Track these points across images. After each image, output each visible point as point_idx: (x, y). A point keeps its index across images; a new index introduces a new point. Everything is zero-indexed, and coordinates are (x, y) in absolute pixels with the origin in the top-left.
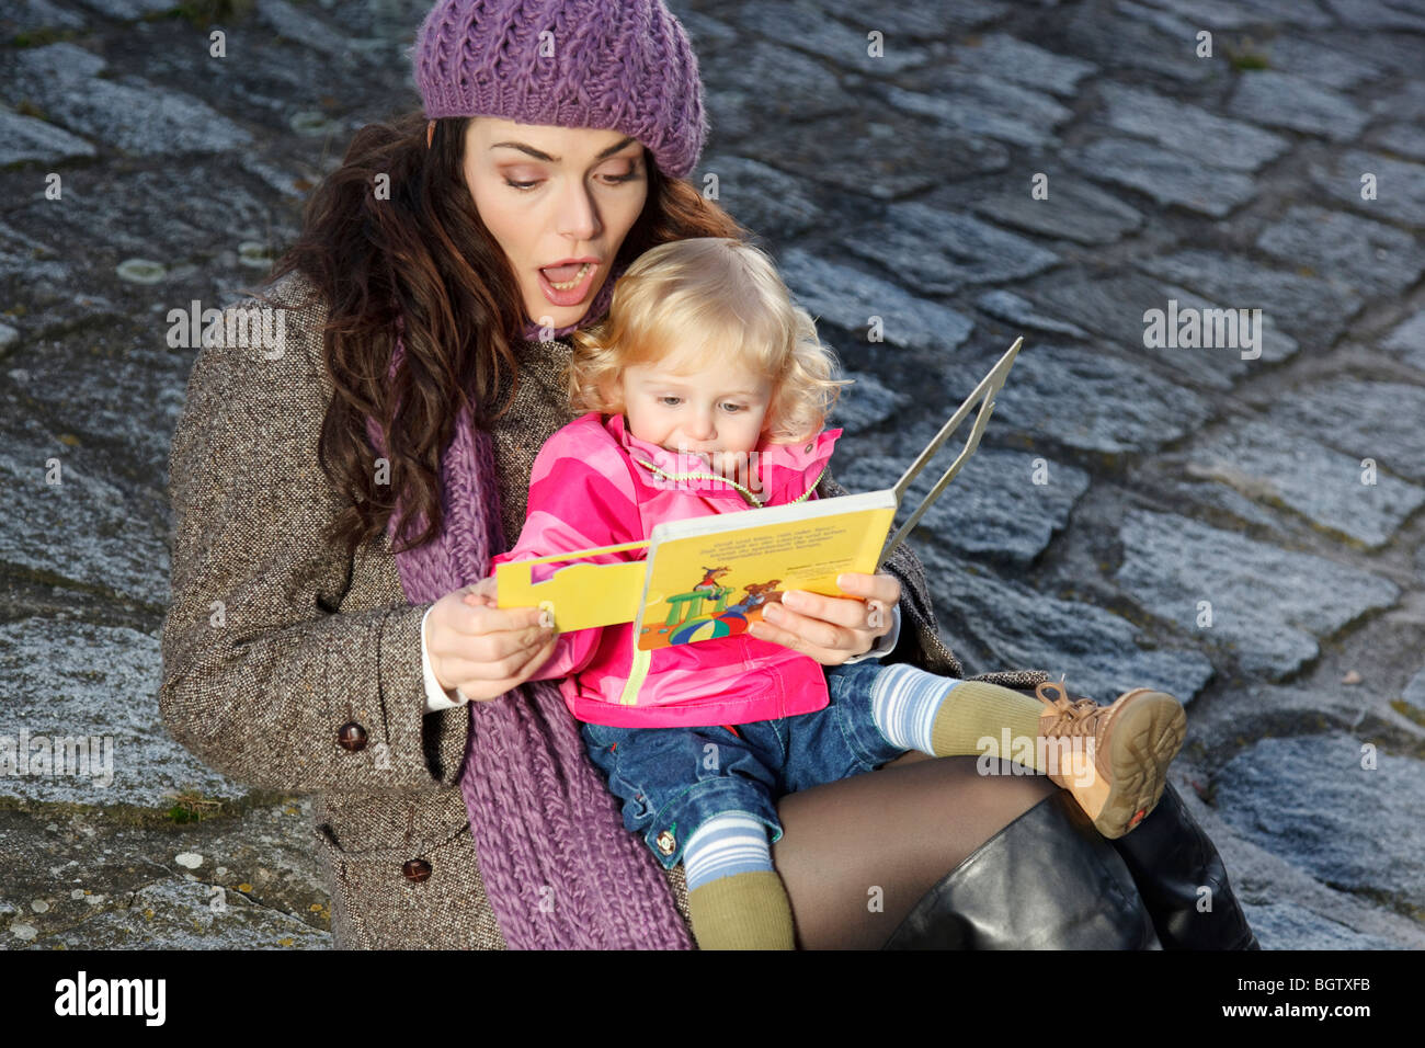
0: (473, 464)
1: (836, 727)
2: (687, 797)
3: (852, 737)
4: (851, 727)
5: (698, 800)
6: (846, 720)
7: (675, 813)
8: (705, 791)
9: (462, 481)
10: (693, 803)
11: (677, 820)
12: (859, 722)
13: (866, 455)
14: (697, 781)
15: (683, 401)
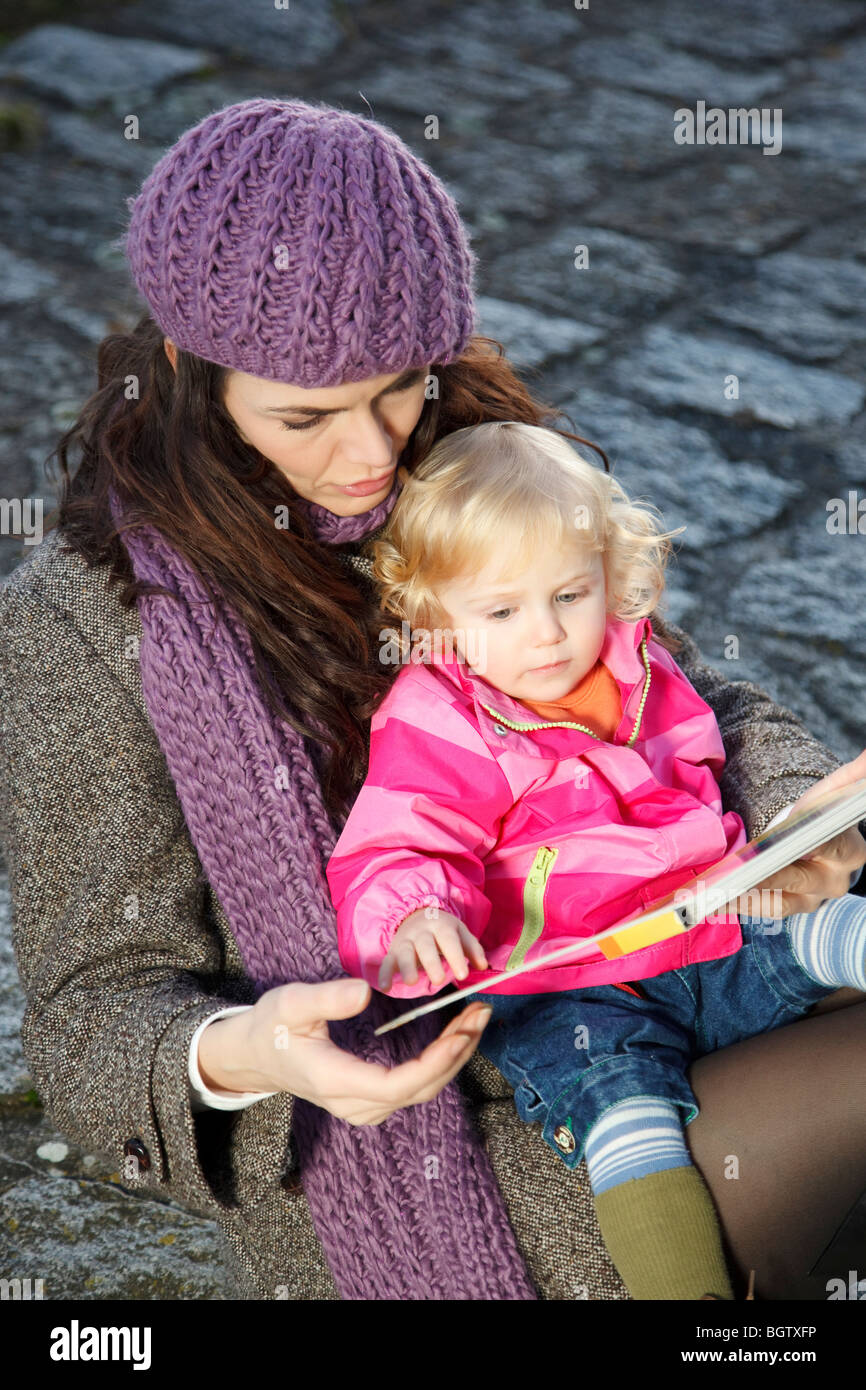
0: (270, 737)
1: (754, 969)
2: (579, 1086)
3: (773, 979)
4: (771, 968)
5: (592, 1088)
6: (763, 960)
7: (568, 1106)
8: (599, 1077)
9: (262, 758)
10: (587, 1093)
11: (572, 1114)
12: (781, 962)
13: (761, 559)
14: (590, 1064)
15: (516, 610)
